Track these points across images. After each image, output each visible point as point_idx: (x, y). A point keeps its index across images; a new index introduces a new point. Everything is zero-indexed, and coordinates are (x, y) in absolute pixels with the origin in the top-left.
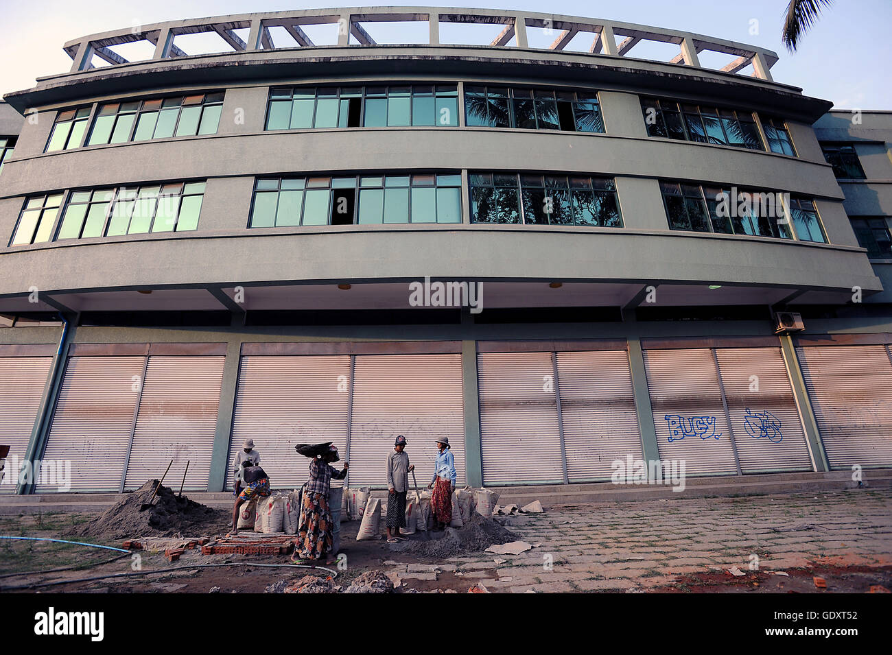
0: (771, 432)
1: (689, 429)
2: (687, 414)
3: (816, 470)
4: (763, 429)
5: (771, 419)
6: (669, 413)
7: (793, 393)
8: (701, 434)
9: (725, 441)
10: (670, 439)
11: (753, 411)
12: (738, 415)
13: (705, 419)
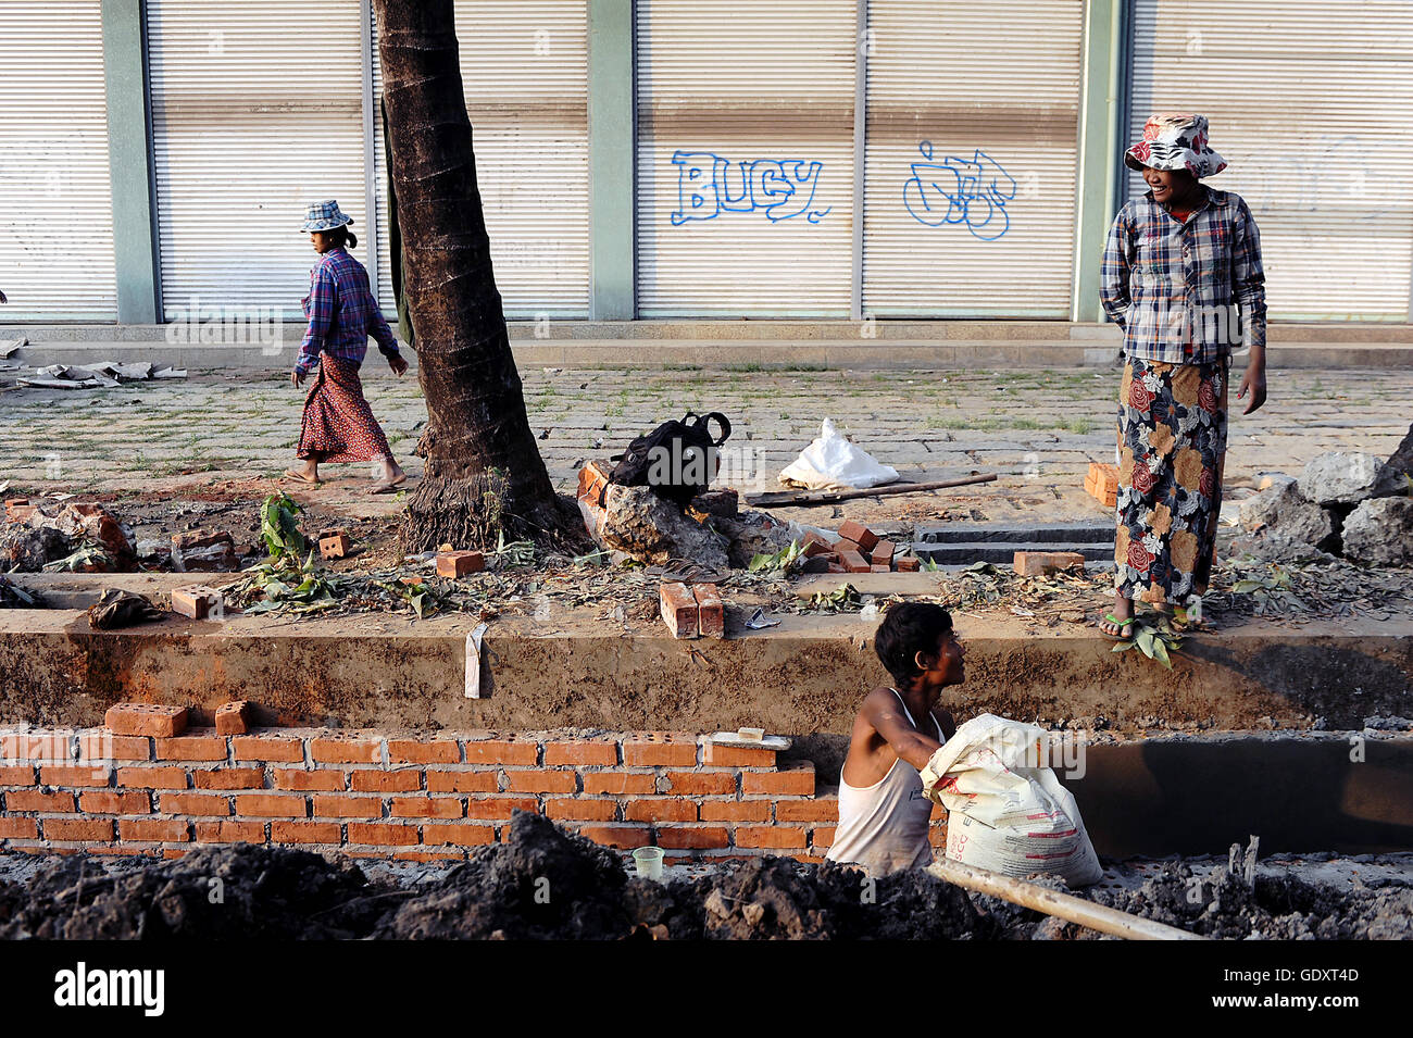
0: (978, 211)
1: (736, 193)
2: (738, 150)
3: (1075, 319)
4: (960, 201)
5: (990, 173)
6: (687, 144)
7: (1080, 105)
8: (772, 206)
9: (836, 230)
10: (678, 219)
11: (943, 150)
12: (892, 159)
13: (789, 168)
